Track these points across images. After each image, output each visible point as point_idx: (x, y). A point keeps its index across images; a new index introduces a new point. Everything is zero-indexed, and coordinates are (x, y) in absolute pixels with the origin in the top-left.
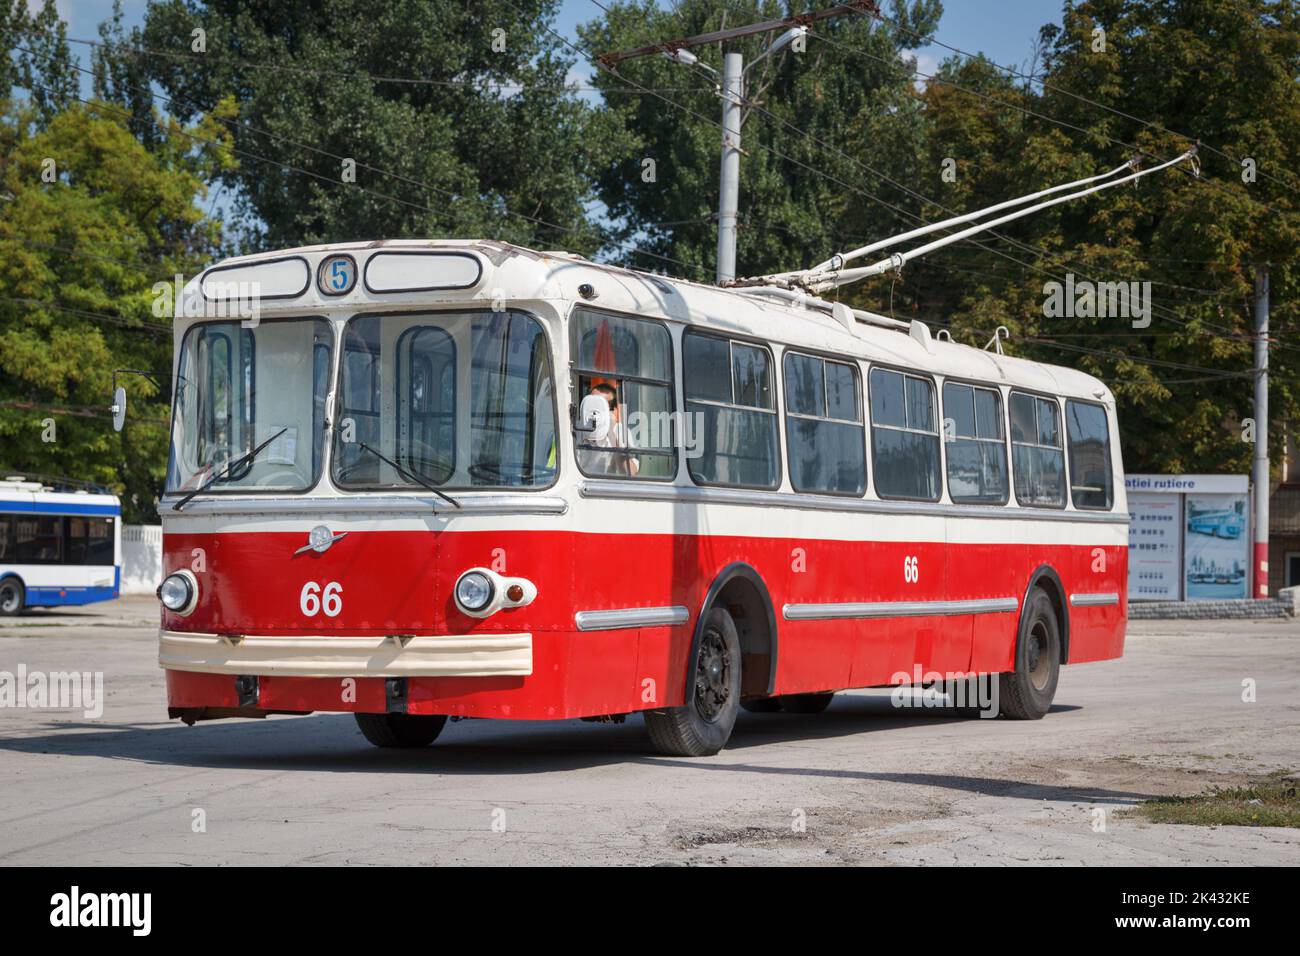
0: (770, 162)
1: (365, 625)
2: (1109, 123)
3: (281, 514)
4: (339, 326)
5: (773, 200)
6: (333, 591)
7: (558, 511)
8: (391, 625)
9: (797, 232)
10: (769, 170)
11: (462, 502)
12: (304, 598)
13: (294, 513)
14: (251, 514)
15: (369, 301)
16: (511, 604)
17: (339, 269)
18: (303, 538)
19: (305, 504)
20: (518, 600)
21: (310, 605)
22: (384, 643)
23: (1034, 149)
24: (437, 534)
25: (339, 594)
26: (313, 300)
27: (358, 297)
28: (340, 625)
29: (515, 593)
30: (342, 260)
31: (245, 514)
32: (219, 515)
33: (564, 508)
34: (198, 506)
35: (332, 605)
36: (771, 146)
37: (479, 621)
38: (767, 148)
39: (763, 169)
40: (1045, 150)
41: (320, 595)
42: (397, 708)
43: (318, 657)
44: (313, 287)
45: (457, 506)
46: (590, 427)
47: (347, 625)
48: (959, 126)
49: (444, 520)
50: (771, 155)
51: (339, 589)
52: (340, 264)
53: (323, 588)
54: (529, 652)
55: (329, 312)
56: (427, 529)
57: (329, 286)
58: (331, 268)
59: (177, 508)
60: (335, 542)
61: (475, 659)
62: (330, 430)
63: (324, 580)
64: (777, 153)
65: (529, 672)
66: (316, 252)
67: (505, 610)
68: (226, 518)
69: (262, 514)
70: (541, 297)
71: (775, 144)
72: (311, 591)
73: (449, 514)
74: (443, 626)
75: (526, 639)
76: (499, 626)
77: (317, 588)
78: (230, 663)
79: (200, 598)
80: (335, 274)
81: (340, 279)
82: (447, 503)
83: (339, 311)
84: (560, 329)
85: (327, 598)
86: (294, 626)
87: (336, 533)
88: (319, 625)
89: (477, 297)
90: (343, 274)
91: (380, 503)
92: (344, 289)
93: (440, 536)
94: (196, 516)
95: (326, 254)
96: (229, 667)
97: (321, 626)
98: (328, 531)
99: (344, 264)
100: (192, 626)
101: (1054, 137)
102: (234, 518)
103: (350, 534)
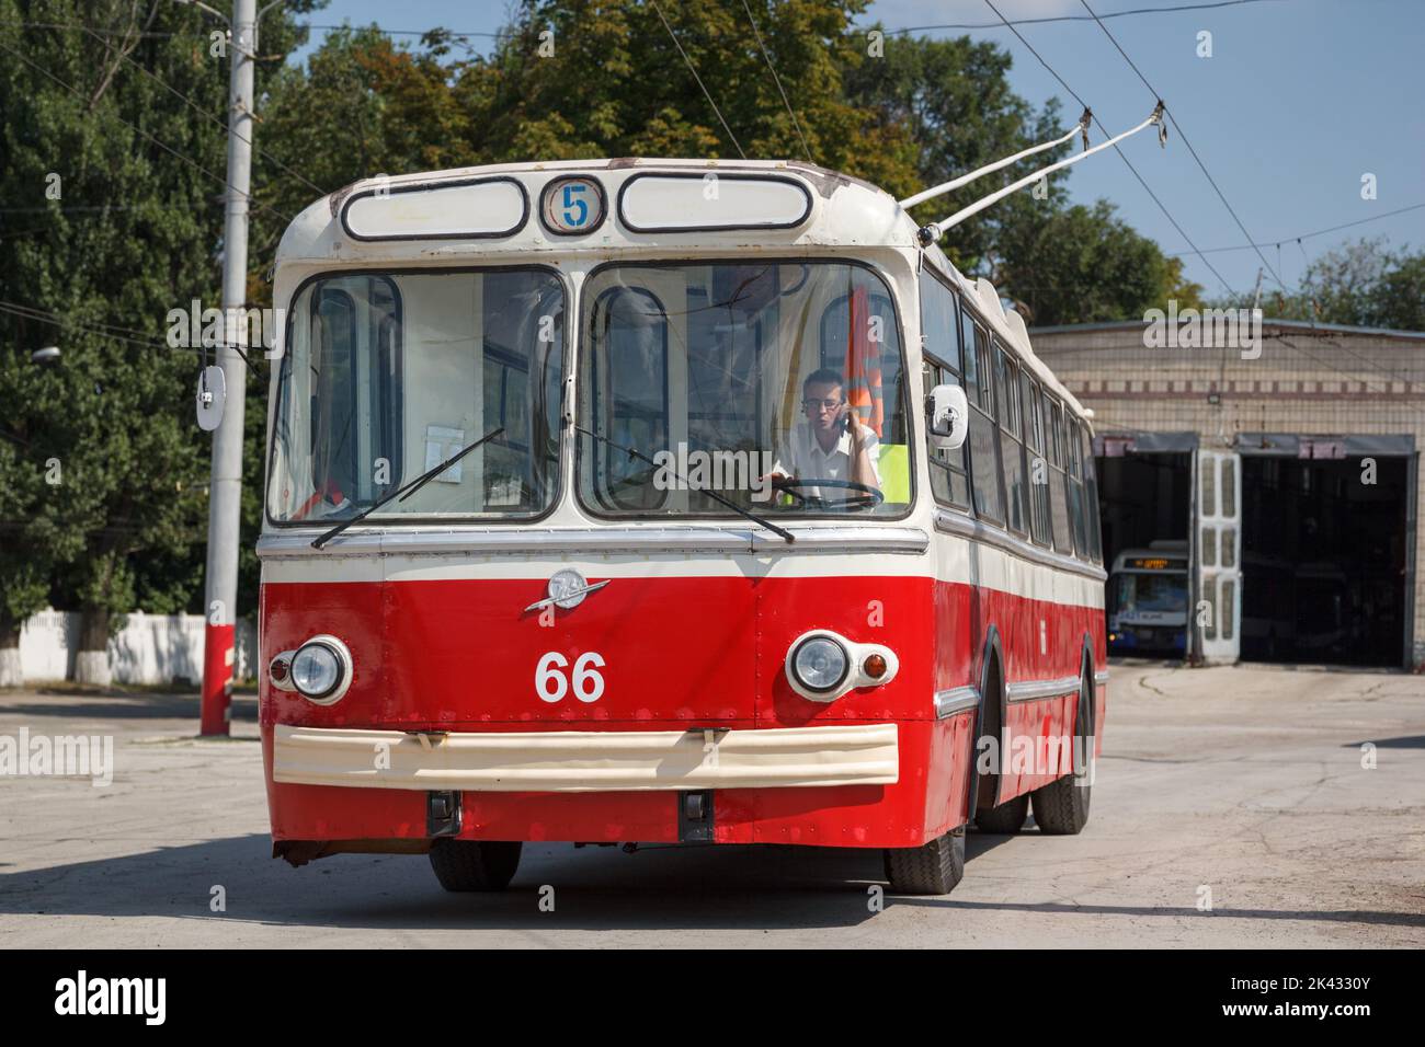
0: (136, 144)
1: (644, 714)
2: (614, 108)
3: (499, 553)
4: (576, 279)
5: (137, 192)
6: (590, 665)
7: (918, 549)
8: (686, 714)
9: (164, 233)
10: (134, 154)
11: (797, 535)
12: (542, 676)
13: (520, 552)
14: (448, 553)
15: (631, 244)
16: (868, 681)
17: (574, 197)
18: (540, 588)
19: (540, 538)
20: (879, 675)
21: (552, 686)
22: (684, 739)
23: (531, 135)
24: (756, 581)
25: (600, 670)
26: (534, 241)
27: (610, 237)
28: (602, 715)
29: (874, 667)
30: (579, 184)
31: (436, 554)
32: (391, 554)
33: (927, 543)
34: (350, 542)
35: (589, 686)
36: (137, 125)
37: (825, 705)
38: (131, 126)
39: (127, 153)
40: (543, 137)
41: (568, 672)
42: (699, 834)
43: (575, 762)
44: (533, 222)
45: (790, 539)
46: (944, 429)
47: (615, 713)
48: (431, 105)
49: (767, 561)
50: (138, 136)
51: (599, 661)
52: (576, 189)
53: (572, 662)
54: (895, 749)
55: (557, 259)
56: (742, 575)
57: (558, 221)
58: (560, 196)
59: (317, 544)
60: (590, 594)
61: (821, 761)
62: (571, 429)
63: (574, 651)
64: (144, 132)
65: (894, 780)
66: (536, 174)
67: (859, 690)
68: (403, 560)
69: (467, 553)
70: (890, 243)
71: (142, 123)
72: (552, 666)
73: (775, 552)
74: (770, 714)
75: (889, 732)
76: (850, 714)
77: (562, 661)
78: (422, 773)
79: (355, 677)
80: (567, 204)
81: (576, 212)
82: (775, 537)
83: (575, 258)
84: (911, 289)
85: (579, 675)
86: (526, 716)
87: (591, 581)
88: (567, 715)
89: (801, 240)
90: (581, 204)
91: (664, 537)
92: (583, 226)
93: (760, 586)
94: (346, 556)
95: (551, 176)
96: (423, 779)
97: (570, 716)
98: (579, 576)
99: (583, 189)
100: (340, 719)
101: (553, 122)
102: (417, 560)
103: (615, 581)
